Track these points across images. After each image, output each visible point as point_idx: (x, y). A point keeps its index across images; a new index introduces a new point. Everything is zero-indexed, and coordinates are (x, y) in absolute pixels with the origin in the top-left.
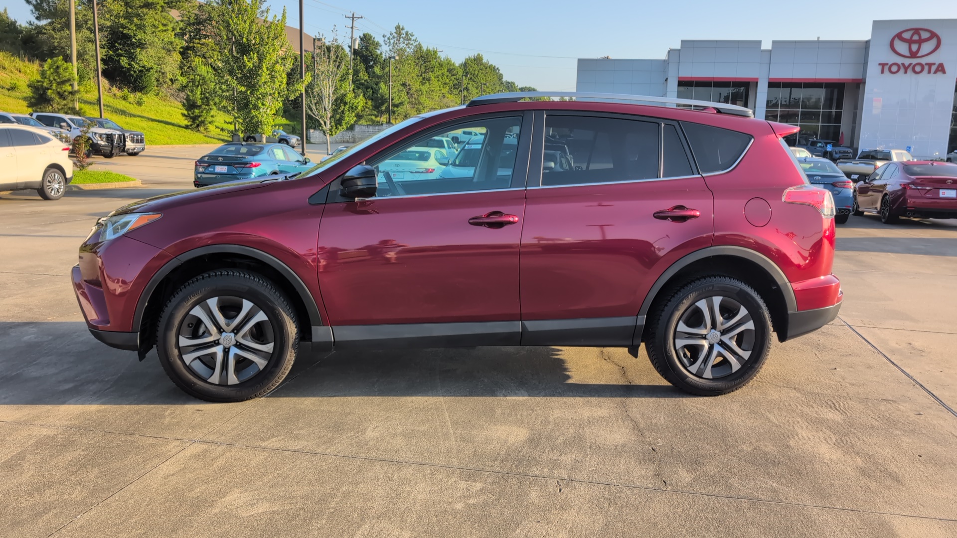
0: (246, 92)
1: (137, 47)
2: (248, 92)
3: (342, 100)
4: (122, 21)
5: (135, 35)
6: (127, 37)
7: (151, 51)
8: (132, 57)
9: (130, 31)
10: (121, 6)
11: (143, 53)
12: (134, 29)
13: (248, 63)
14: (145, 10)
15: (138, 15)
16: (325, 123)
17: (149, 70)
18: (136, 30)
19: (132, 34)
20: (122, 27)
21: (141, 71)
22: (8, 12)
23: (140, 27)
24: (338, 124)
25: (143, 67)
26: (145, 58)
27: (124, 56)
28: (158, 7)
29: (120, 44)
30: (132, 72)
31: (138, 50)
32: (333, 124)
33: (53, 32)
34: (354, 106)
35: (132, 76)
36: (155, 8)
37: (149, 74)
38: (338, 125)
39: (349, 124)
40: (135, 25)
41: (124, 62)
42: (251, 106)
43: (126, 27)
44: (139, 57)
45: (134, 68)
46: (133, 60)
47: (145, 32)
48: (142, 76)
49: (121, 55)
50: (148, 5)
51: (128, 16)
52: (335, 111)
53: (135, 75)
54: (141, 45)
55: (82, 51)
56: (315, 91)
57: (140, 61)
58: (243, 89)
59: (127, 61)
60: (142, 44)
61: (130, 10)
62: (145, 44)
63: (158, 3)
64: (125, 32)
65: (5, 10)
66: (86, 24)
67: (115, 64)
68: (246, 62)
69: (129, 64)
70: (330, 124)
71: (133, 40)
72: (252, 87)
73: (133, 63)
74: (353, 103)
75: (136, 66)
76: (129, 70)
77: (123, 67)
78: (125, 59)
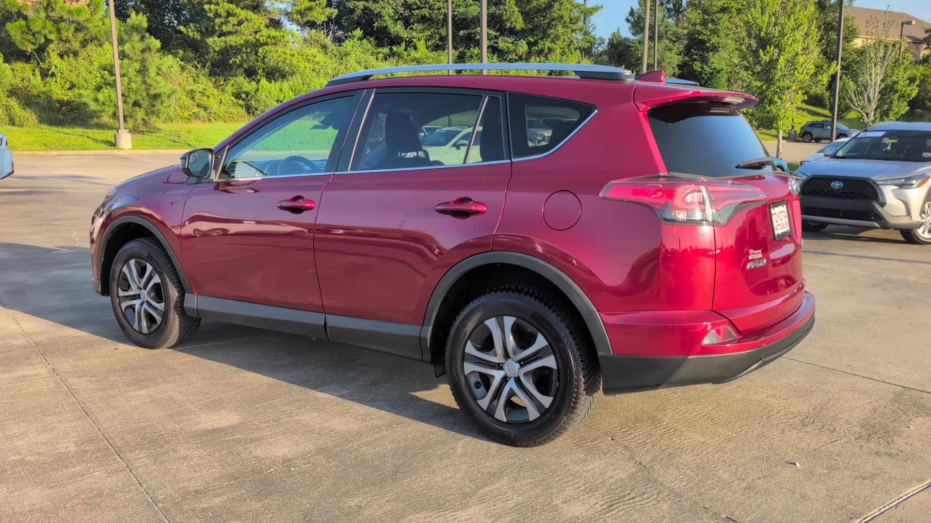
0: (762, 86)
1: (711, 51)
2: (764, 87)
3: (892, 88)
4: (698, 28)
5: (709, 40)
6: (703, 42)
7: (723, 53)
8: (705, 61)
9: (705, 36)
10: (699, 14)
11: (716, 56)
12: (709, 34)
13: (764, 57)
14: (720, 15)
15: (713, 21)
16: (867, 114)
17: (719, 72)
18: (710, 35)
19: (707, 39)
20: (698, 34)
21: (712, 73)
22: (620, 31)
23: (714, 32)
24: (884, 115)
25: (714, 69)
26: (717, 61)
27: (698, 61)
28: (733, 10)
29: (695, 50)
30: (703, 75)
31: (711, 54)
32: (878, 115)
33: (638, 45)
34: (905, 95)
35: (703, 78)
36: (730, 12)
37: (719, 75)
38: (884, 117)
39: (898, 114)
40: (710, 31)
41: (697, 66)
42: (766, 101)
43: (701, 33)
44: (712, 60)
45: (705, 71)
46: (706, 63)
47: (718, 36)
48: (712, 78)
49: (695, 60)
50: (724, 10)
51: (704, 23)
52: (882, 100)
53: (705, 77)
54: (715, 49)
55: (660, 60)
56: (859, 80)
57: (712, 64)
58: (759, 84)
59: (700, 65)
60: (715, 47)
61: (706, 17)
62: (719, 47)
63: (733, 7)
64: (700, 38)
65: (618, 30)
66: (666, 35)
67: (690, 68)
68: (762, 56)
69: (702, 68)
70: (874, 116)
71: (708, 45)
72: (769, 81)
73: (705, 66)
74: (905, 91)
75: (707, 69)
76: (701, 72)
77: (695, 71)
78: (698, 63)
